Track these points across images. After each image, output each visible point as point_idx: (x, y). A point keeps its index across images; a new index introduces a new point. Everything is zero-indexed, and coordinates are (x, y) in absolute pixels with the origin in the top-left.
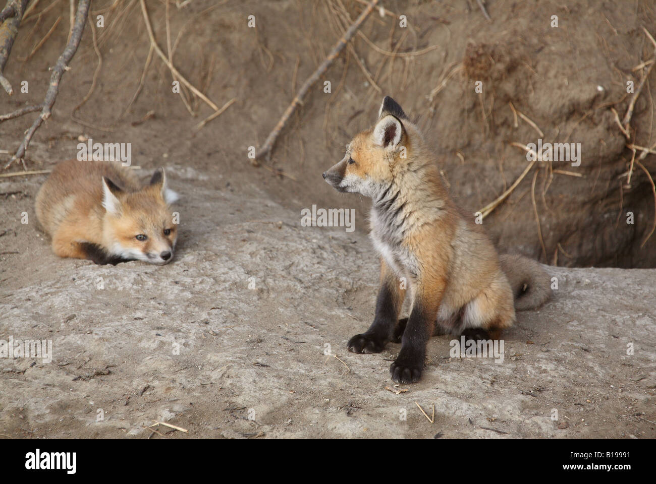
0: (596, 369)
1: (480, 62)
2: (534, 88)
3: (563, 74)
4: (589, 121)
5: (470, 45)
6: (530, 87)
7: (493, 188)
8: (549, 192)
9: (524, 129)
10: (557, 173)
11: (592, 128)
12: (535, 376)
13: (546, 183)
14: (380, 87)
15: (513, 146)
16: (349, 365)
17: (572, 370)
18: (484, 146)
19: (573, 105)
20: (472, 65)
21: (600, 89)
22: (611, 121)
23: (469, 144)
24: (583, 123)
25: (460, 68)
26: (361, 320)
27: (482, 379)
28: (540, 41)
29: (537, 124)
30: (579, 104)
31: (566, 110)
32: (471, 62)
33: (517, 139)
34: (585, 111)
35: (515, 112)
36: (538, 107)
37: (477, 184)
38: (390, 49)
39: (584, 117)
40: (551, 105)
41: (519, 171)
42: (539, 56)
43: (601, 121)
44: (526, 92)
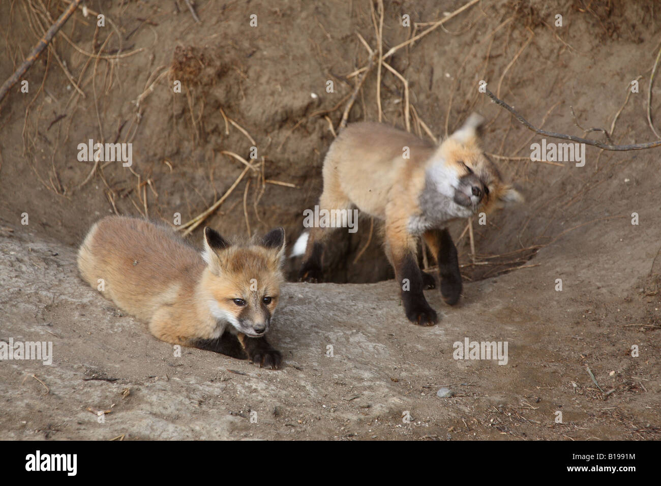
0: (308, 388)
1: (189, 66)
2: (245, 94)
3: (276, 80)
4: (303, 130)
5: (178, 48)
6: (242, 93)
7: (203, 199)
8: (261, 203)
9: (235, 138)
10: (269, 183)
11: (306, 137)
12: (245, 396)
13: (258, 193)
14: (83, 90)
15: (223, 155)
16: (48, 385)
17: (284, 389)
18: (193, 154)
19: (286, 112)
20: (181, 69)
21: (314, 96)
22: (325, 131)
23: (178, 152)
24: (296, 132)
25: (169, 72)
26: (62, 338)
27: (190, 399)
28: (252, 45)
29: (249, 133)
30: (292, 112)
31: (279, 118)
32: (180, 67)
33: (228, 148)
34: (298, 119)
35: (225, 119)
36: (250, 114)
37: (186, 194)
38: (94, 52)
39: (297, 125)
40: (264, 112)
41: (229, 181)
42: (251, 61)
43: (314, 129)
44: (237, 98)
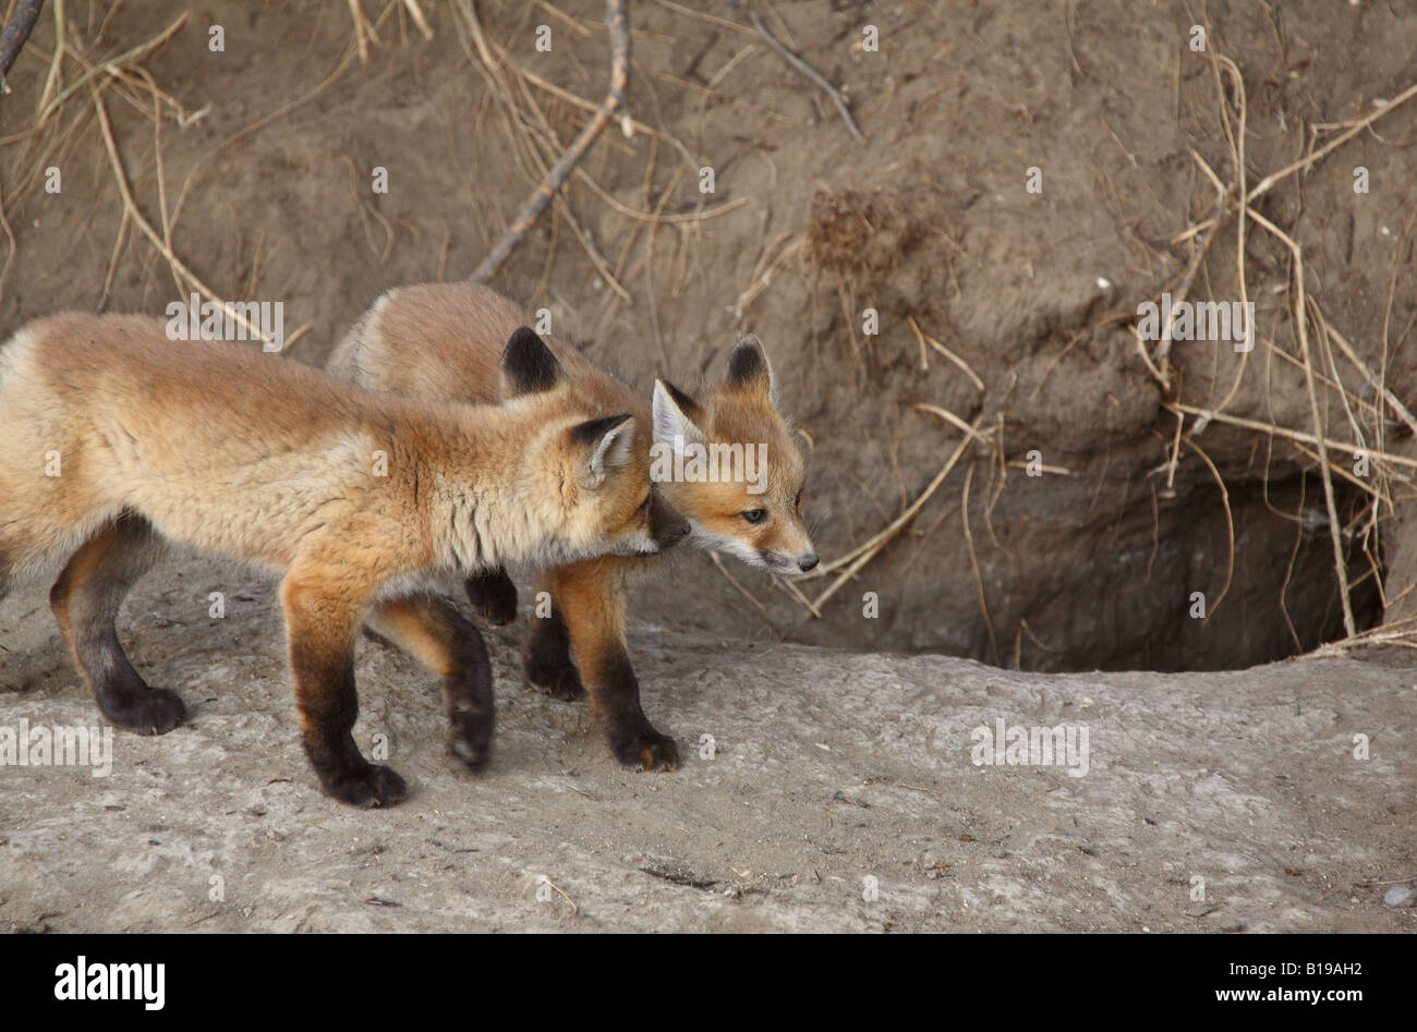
0: (1110, 892)
1: (843, 231)
2: (961, 286)
3: (1023, 254)
4: (1082, 355)
5: (820, 193)
6: (953, 282)
7: (878, 504)
8: (999, 510)
9: (942, 375)
10: (1015, 468)
11: (1088, 369)
12: (980, 911)
13: (993, 490)
14: (627, 289)
15: (918, 412)
16: (575, 898)
17: (1060, 895)
18: (855, 413)
19: (1046, 319)
20: (827, 238)
21: (1103, 283)
22: (1129, 355)
23: (824, 410)
24: (1068, 359)
25: (801, 245)
26: (599, 799)
27: (865, 920)
28: (971, 183)
29: (970, 365)
30: (1058, 318)
31: (1031, 331)
32: (824, 232)
33: (929, 397)
34: (1073, 334)
35: (921, 337)
36: (970, 325)
37: (844, 495)
38: (647, 208)
39: (1070, 346)
40: (999, 322)
41: (932, 465)
42: (970, 216)
43: (1106, 352)
44: (944, 293)
